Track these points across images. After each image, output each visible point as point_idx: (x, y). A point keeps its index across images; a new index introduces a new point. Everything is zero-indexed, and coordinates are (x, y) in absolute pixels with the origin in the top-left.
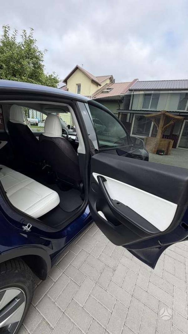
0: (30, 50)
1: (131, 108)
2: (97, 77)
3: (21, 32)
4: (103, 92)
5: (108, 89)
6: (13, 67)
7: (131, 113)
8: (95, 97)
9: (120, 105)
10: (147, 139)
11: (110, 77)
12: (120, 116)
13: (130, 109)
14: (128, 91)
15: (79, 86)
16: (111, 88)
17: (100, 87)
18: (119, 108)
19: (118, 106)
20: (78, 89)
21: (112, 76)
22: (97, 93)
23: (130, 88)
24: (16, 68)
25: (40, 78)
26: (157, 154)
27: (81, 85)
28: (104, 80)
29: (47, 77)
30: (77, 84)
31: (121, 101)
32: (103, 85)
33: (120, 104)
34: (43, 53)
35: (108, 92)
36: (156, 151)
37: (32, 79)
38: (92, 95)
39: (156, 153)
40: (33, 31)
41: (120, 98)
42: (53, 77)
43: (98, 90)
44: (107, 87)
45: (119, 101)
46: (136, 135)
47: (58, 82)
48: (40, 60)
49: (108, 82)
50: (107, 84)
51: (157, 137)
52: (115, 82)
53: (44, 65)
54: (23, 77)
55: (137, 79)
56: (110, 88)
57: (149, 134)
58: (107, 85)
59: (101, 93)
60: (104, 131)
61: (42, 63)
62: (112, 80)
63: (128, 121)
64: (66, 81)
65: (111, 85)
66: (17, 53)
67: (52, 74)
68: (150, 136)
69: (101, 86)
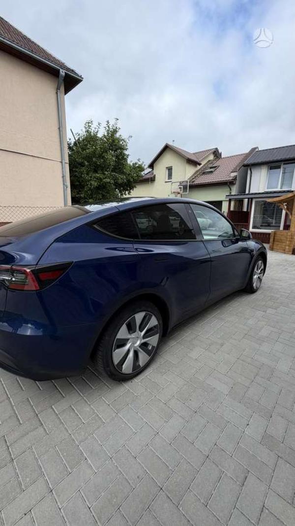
0: (113, 141)
1: (249, 192)
2: (194, 154)
3: (104, 124)
4: (204, 173)
5: (211, 168)
6: (95, 163)
7: (248, 198)
8: (193, 182)
9: (232, 189)
10: (275, 233)
11: (213, 151)
12: (232, 203)
13: (247, 192)
14: (242, 167)
15: (170, 169)
16: (216, 165)
17: (199, 167)
18: (230, 193)
19: (229, 189)
20: (169, 174)
21: (217, 149)
22: (195, 176)
23: (245, 163)
24: (98, 163)
25: (125, 170)
26: (293, 254)
27: (173, 168)
28: (205, 156)
29: (130, 167)
30: (167, 168)
31: (233, 182)
32: (203, 163)
33: (231, 187)
34: (127, 141)
35: (212, 172)
36: (292, 250)
37: (116, 173)
38: (189, 179)
39: (291, 253)
40: (118, 121)
41: (231, 179)
42: (137, 165)
43: (197, 172)
44: (211, 166)
45: (228, 184)
46: (261, 229)
47: (144, 170)
48: (123, 149)
49: (212, 157)
50: (209, 161)
51: (291, 229)
52: (222, 157)
53: (129, 155)
54: (106, 173)
55: (256, 148)
56: (214, 166)
57: (279, 226)
58: (210, 163)
59: (202, 175)
60: (209, 227)
61: (126, 152)
62: (216, 154)
63: (245, 209)
64: (151, 166)
65: (215, 161)
66: (100, 148)
67: (137, 161)
68: (282, 228)
69: (201, 166)
